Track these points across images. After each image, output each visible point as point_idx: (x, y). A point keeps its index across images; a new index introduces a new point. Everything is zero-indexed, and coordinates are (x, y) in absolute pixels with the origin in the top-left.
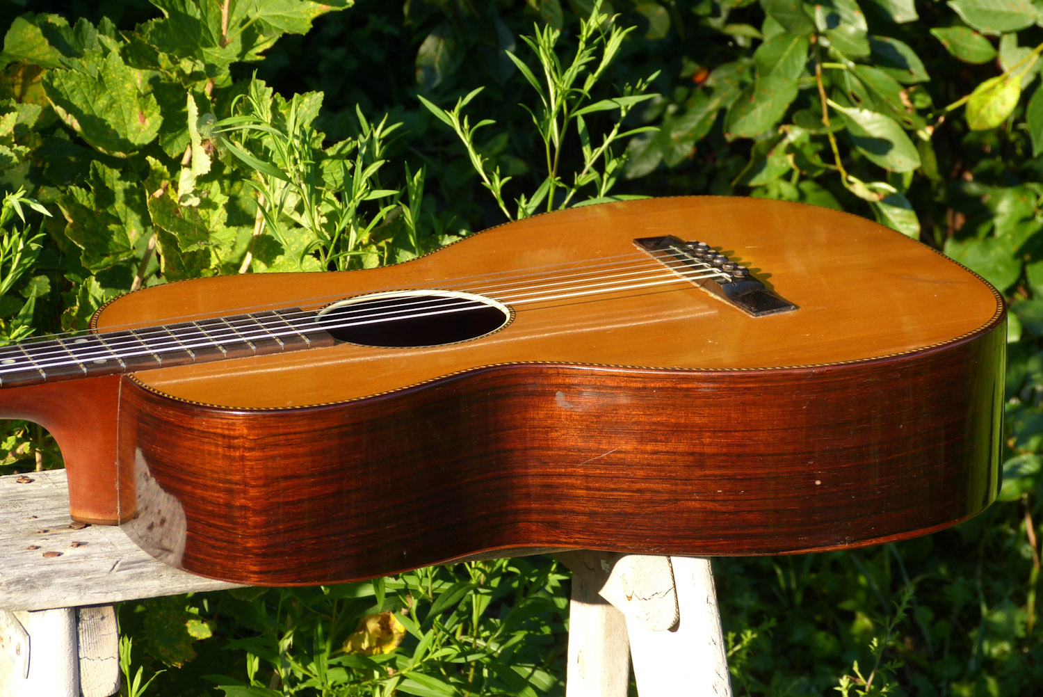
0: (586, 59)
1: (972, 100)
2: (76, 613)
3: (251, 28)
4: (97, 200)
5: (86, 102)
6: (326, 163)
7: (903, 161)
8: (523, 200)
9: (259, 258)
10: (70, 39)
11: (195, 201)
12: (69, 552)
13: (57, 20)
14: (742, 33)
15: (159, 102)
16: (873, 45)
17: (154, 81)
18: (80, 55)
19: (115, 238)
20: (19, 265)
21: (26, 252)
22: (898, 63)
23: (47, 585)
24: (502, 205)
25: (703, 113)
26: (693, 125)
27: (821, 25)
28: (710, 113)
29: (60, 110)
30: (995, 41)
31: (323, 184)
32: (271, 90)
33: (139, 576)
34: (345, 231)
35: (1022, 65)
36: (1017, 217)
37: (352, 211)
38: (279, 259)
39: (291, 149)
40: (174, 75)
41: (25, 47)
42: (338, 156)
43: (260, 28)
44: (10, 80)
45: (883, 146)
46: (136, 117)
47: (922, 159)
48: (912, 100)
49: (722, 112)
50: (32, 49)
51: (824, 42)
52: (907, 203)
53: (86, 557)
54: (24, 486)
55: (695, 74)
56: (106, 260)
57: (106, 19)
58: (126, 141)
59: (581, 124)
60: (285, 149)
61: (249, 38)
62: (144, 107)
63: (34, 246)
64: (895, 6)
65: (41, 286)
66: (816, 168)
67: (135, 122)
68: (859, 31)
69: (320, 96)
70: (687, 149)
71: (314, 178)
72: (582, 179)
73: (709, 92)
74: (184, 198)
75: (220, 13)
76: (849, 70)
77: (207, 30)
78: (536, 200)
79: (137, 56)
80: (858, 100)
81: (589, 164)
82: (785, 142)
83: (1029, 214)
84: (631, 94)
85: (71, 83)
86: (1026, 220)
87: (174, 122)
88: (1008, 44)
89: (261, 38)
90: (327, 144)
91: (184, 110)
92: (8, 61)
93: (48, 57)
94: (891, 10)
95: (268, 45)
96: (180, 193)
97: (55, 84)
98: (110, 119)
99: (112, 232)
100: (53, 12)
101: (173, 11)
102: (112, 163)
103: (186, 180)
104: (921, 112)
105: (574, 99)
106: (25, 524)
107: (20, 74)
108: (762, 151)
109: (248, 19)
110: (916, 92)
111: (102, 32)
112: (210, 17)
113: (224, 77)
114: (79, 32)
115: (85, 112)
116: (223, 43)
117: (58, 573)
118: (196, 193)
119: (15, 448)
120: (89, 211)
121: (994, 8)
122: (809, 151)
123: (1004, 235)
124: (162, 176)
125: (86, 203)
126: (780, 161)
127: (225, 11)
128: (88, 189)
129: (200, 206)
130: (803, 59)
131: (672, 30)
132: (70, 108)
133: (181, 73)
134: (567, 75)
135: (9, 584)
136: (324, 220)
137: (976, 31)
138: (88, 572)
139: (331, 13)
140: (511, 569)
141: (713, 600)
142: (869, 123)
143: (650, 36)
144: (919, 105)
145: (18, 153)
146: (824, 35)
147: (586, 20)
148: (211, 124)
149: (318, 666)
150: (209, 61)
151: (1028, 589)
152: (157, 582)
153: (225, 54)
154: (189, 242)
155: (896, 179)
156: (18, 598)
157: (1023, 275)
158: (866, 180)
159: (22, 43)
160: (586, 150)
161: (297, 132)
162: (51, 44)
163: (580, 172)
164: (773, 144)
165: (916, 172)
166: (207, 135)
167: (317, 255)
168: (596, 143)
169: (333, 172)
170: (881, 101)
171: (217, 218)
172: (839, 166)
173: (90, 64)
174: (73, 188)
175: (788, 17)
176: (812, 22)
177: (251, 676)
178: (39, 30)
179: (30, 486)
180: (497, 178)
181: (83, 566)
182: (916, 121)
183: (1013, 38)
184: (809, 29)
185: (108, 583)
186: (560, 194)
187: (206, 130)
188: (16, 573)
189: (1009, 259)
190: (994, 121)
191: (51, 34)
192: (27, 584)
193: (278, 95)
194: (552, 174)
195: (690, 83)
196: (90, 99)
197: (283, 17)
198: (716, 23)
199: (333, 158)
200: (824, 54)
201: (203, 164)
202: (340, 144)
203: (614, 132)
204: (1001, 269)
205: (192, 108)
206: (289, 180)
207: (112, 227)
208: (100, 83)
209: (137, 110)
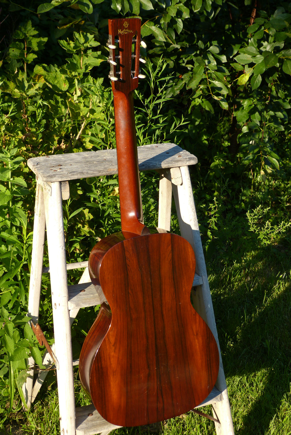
0: (159, 69)
1: (239, 79)
2: (60, 182)
3: (87, 65)
4: (56, 103)
5: (53, 82)
6: (105, 93)
7: (225, 92)
8: (146, 100)
9: (91, 113)
10: (48, 69)
11: (77, 102)
12: (58, 170)
13: (45, 65)
14: (189, 67)
15: (68, 82)
16: (218, 67)
17: (66, 78)
18: (51, 72)
19: (59, 111)
20: (41, 116)
21: (43, 113)
22: (223, 71)
23: (55, 177)
24: (142, 101)
25: (181, 84)
26: (179, 86)
27: (207, 64)
28: (183, 84)
29: (47, 83)
30: (244, 66)
31: (104, 97)
32: (92, 78)
33: (73, 175)
34: (109, 107)
35: (250, 71)
36: (248, 105)
37: (110, 103)
38: (95, 114)
39: (98, 89)
40: (71, 76)
41: (38, 71)
42: (107, 91)
43: (89, 65)
44: (35, 78)
45: (220, 89)
46: (63, 85)
47: (229, 91)
48: (226, 79)
49: (185, 84)
50: (40, 71)
51: (207, 67)
52: (226, 101)
53: (62, 171)
54: (48, 158)
55: (180, 76)
56: (58, 115)
57: (55, 65)
58: (61, 90)
59: (158, 83)
60: (97, 89)
61: (86, 67)
62: (65, 82)
63: (45, 111)
64: (222, 59)
65: (44, 121)
66: (206, 94)
67: (63, 86)
68: (215, 65)
69: (103, 78)
70: (178, 92)
71: (102, 96)
72: (158, 95)
73: (182, 79)
74: (75, 101)
75: (80, 62)
76: (213, 73)
77: (78, 66)
78: (149, 100)
79: (63, 72)
80: (215, 79)
81: (160, 92)
82: (200, 88)
83: (251, 104)
84: (168, 76)
85: (50, 78)
86: (250, 105)
87: (72, 85)
88: (246, 66)
89: (89, 67)
90: (104, 89)
91: (74, 83)
92: (35, 74)
93: (43, 73)
94: (221, 60)
95: (91, 69)
96: (74, 100)
97: (46, 78)
98: (58, 85)
99: (59, 110)
100: (44, 63)
101: (70, 62)
102: (58, 95)
103: (75, 98)
104: (229, 82)
105: (156, 78)
106: (49, 165)
107: (37, 77)
108: (195, 91)
109: (86, 63)
110: (227, 77)
111: (55, 67)
112: (78, 63)
113: (81, 76)
114: (50, 67)
115: (53, 84)
116: (81, 68)
117: (57, 174)
118: (77, 100)
119: (42, 154)
120: (54, 105)
121: (243, 59)
122: (205, 90)
123: (246, 109)
124: (70, 97)
125: (53, 104)
126: (199, 93)
127: (81, 62)
128: (54, 101)
129: (78, 103)
130: (203, 71)
131: (174, 66)
132: (50, 83)
133: (72, 75)
134: (155, 73)
135: (47, 177)
136: (105, 105)
137: (240, 64)
138: (63, 174)
139: (104, 61)
140: (145, 178)
141: (189, 179)
142: (218, 84)
143: (170, 68)
144: (228, 80)
145: (40, 93)
146: (207, 66)
147: (159, 61)
148: (80, 85)
149: (106, 198)
150: (79, 72)
151: (251, 185)
152: (77, 176)
153: (82, 71)
154: (77, 110)
155: (223, 96)
156: (49, 179)
157: (250, 117)
158: (217, 96)
159: (38, 70)
160: (159, 89)
161: (99, 86)
162: (44, 70)
163: (158, 94)
164: (197, 89)
165: (227, 94)
166: (80, 87)
167: (103, 112)
168: (161, 87)
169: (106, 95)
170: (220, 79)
171: (82, 105)
172: (211, 93)
173: (53, 74)
174: (50, 100)
175: (200, 62)
176: (205, 63)
177: (92, 201)
178: (41, 67)
179: (49, 158)
180: (140, 95)
181: (62, 173)
182: (227, 83)
183: (247, 65)
184: (204, 64)
185: (67, 176)
186: (154, 98)
187: (79, 86)
188: (48, 174)
189: (247, 114)
190: (244, 83)
191: (44, 68)
192: (51, 177)
193: (94, 79)
194: (152, 94)
195: (178, 78)
196: (53, 81)
197: (94, 63)
198: (184, 65)
199: (106, 92)
200: (208, 69)
201: (79, 93)
202: (108, 89)
203: (165, 85)
204: (245, 116)
205: (76, 81)
206: (98, 96)
207: (59, 109)
208: (56, 78)
209: (63, 83)
